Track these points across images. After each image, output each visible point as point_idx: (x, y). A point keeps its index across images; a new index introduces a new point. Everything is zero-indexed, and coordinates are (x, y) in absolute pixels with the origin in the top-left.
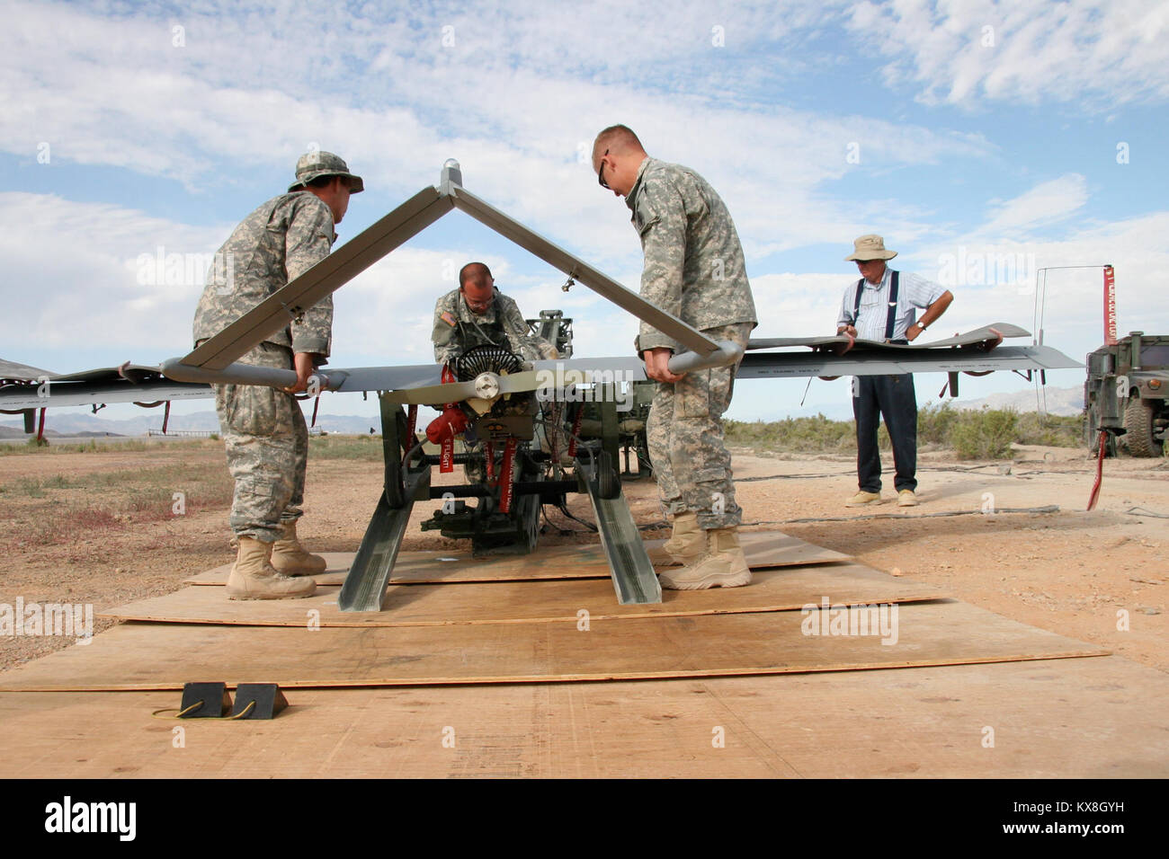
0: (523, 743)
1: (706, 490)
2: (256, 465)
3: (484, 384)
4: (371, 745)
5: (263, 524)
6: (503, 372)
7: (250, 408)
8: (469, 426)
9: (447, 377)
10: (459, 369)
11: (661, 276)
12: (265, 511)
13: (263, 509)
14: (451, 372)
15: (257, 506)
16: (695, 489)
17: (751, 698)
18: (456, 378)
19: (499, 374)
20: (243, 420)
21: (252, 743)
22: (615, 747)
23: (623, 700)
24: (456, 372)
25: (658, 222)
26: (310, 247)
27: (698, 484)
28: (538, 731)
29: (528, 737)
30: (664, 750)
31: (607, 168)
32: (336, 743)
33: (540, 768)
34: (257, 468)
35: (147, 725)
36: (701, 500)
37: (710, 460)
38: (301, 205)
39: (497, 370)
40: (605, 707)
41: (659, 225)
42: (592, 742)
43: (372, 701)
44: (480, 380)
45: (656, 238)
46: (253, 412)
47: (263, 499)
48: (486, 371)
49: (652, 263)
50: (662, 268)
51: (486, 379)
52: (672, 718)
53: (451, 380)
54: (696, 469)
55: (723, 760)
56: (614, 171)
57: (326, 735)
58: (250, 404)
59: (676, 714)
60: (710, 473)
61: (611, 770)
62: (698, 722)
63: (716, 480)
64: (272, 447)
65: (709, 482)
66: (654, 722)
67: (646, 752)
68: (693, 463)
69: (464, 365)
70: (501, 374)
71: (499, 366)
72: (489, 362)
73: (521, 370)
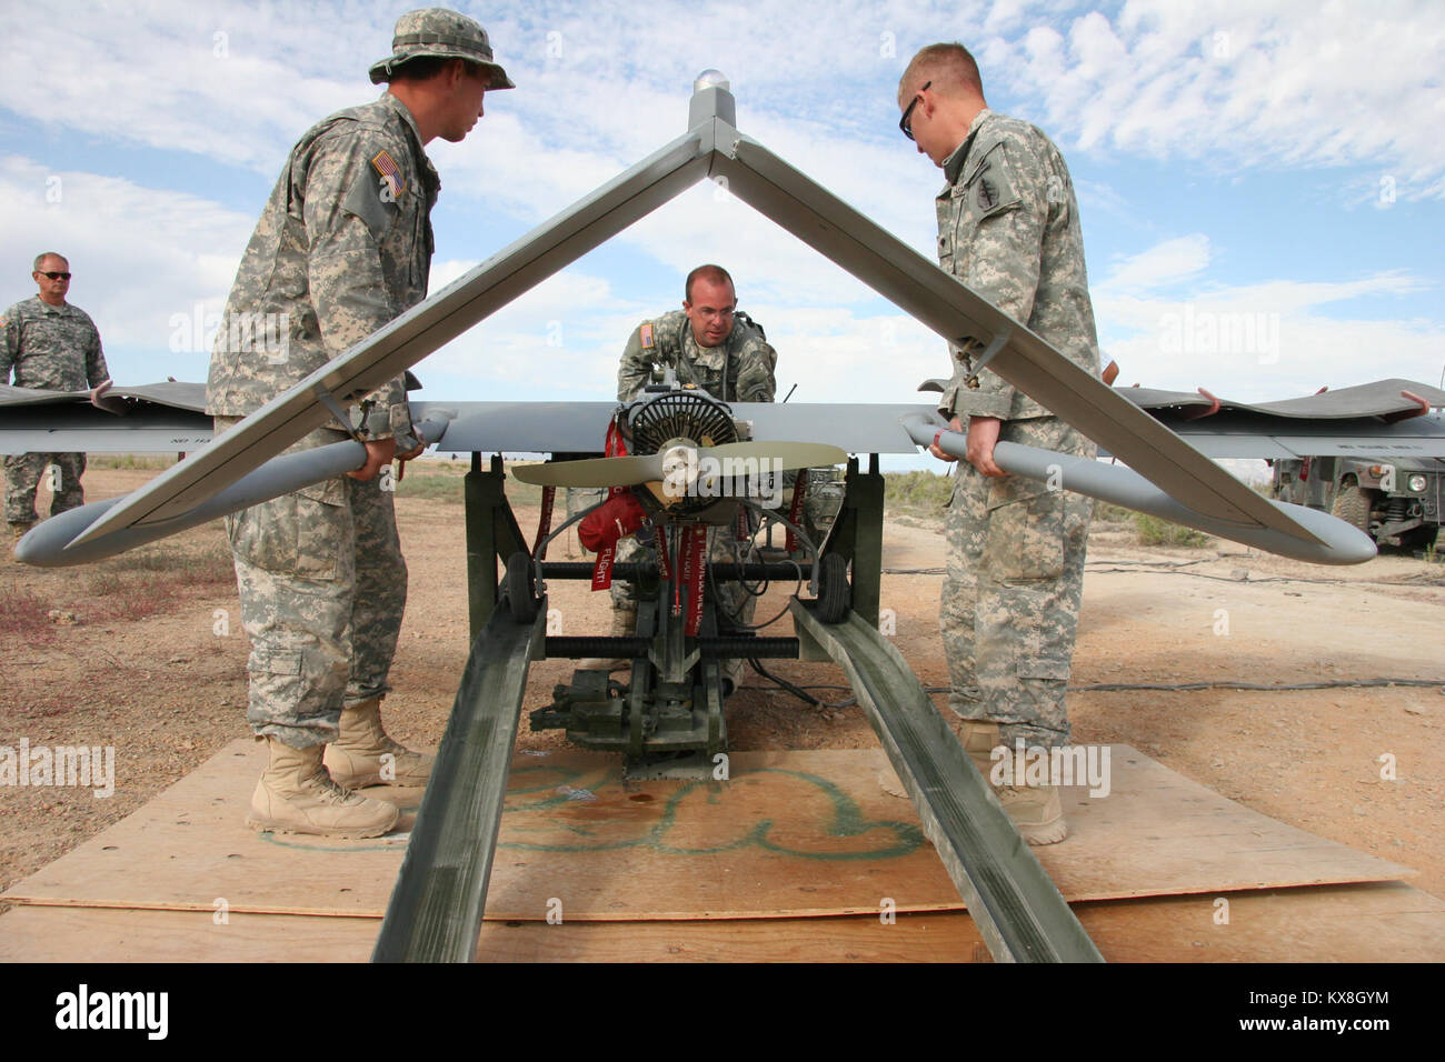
1: (1036, 692)
2: (268, 624)
5: (292, 721)
6: (707, 440)
7: (259, 524)
8: (648, 523)
9: (614, 441)
10: (635, 430)
11: (1012, 301)
12: (292, 700)
13: (288, 697)
14: (621, 435)
15: (278, 692)
16: (1017, 689)
18: (629, 446)
19: (700, 444)
20: (252, 543)
24: (630, 435)
25: (1018, 209)
26: (332, 241)
27: (1023, 680)
31: (920, 109)
34: (272, 628)
36: (1024, 707)
37: (1050, 645)
38: (317, 155)
39: (696, 435)
41: (1020, 214)
45: (1013, 235)
46: (262, 532)
47: (287, 680)
48: (678, 435)
49: (1003, 275)
50: (1016, 288)
53: (621, 449)
54: (1025, 656)
56: (930, 117)
58: (260, 518)
60: (1047, 667)
63: (1055, 680)
64: (295, 592)
65: (1043, 680)
68: (1022, 645)
69: (642, 423)
70: (703, 444)
71: (698, 427)
72: (683, 422)
73: (732, 435)
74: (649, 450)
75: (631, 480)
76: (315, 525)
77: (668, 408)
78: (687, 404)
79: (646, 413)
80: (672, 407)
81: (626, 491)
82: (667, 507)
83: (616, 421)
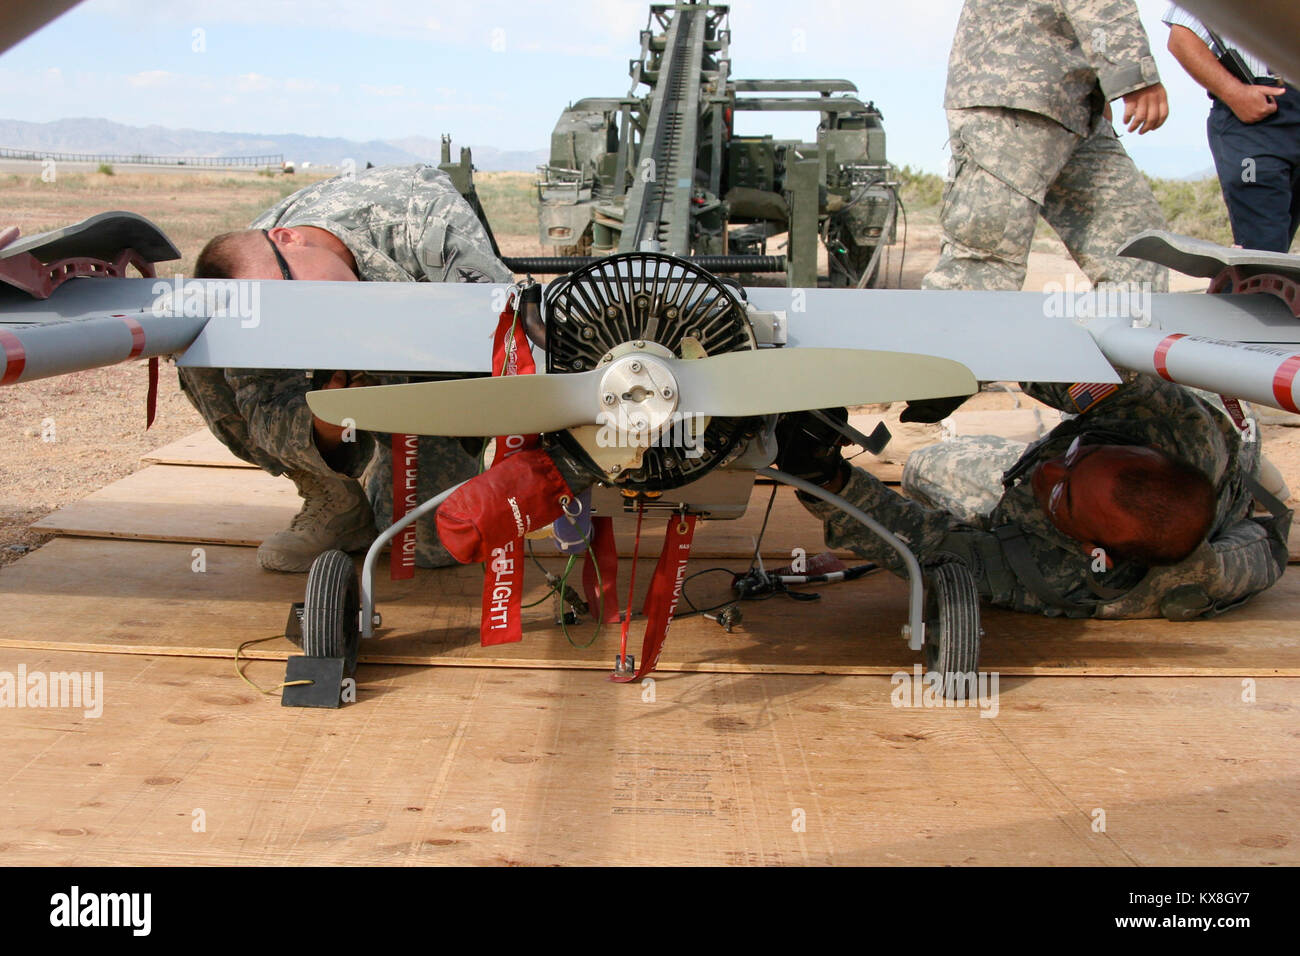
0: (709, 766)
3: (628, 387)
4: (495, 759)
6: (692, 345)
8: (573, 507)
9: (510, 345)
10: (552, 324)
14: (523, 330)
17: (1031, 714)
18: (539, 355)
19: (678, 353)
21: (326, 750)
22: (840, 780)
23: (842, 704)
24: (542, 335)
28: (727, 748)
29: (714, 757)
30: (910, 789)
32: (446, 754)
33: (740, 806)
35: (169, 712)
39: (670, 337)
40: (819, 714)
42: (807, 770)
43: (478, 686)
44: (619, 367)
48: (635, 337)
51: (638, 369)
52: (918, 738)
55: (998, 809)
57: (427, 741)
59: (924, 732)
61: (838, 814)
62: (956, 748)
66: (892, 743)
67: (886, 790)
69: (567, 312)
70: (684, 352)
71: (676, 320)
72: (646, 309)
73: (743, 338)
74: (579, 363)
75: (541, 424)
76: (1021, 216)
77: (621, 289)
78: (669, 279)
79: (575, 292)
80: (626, 285)
81: (532, 442)
82: (612, 478)
83: (516, 306)
